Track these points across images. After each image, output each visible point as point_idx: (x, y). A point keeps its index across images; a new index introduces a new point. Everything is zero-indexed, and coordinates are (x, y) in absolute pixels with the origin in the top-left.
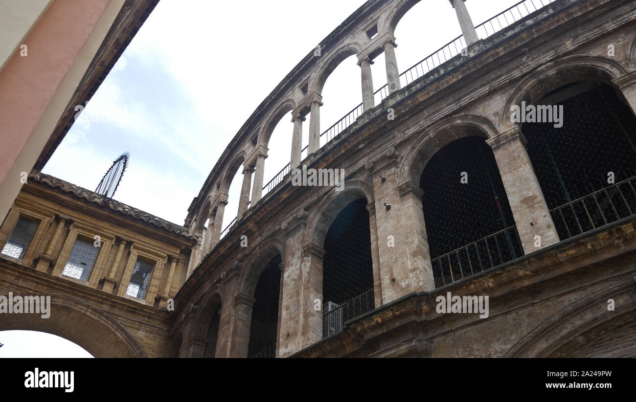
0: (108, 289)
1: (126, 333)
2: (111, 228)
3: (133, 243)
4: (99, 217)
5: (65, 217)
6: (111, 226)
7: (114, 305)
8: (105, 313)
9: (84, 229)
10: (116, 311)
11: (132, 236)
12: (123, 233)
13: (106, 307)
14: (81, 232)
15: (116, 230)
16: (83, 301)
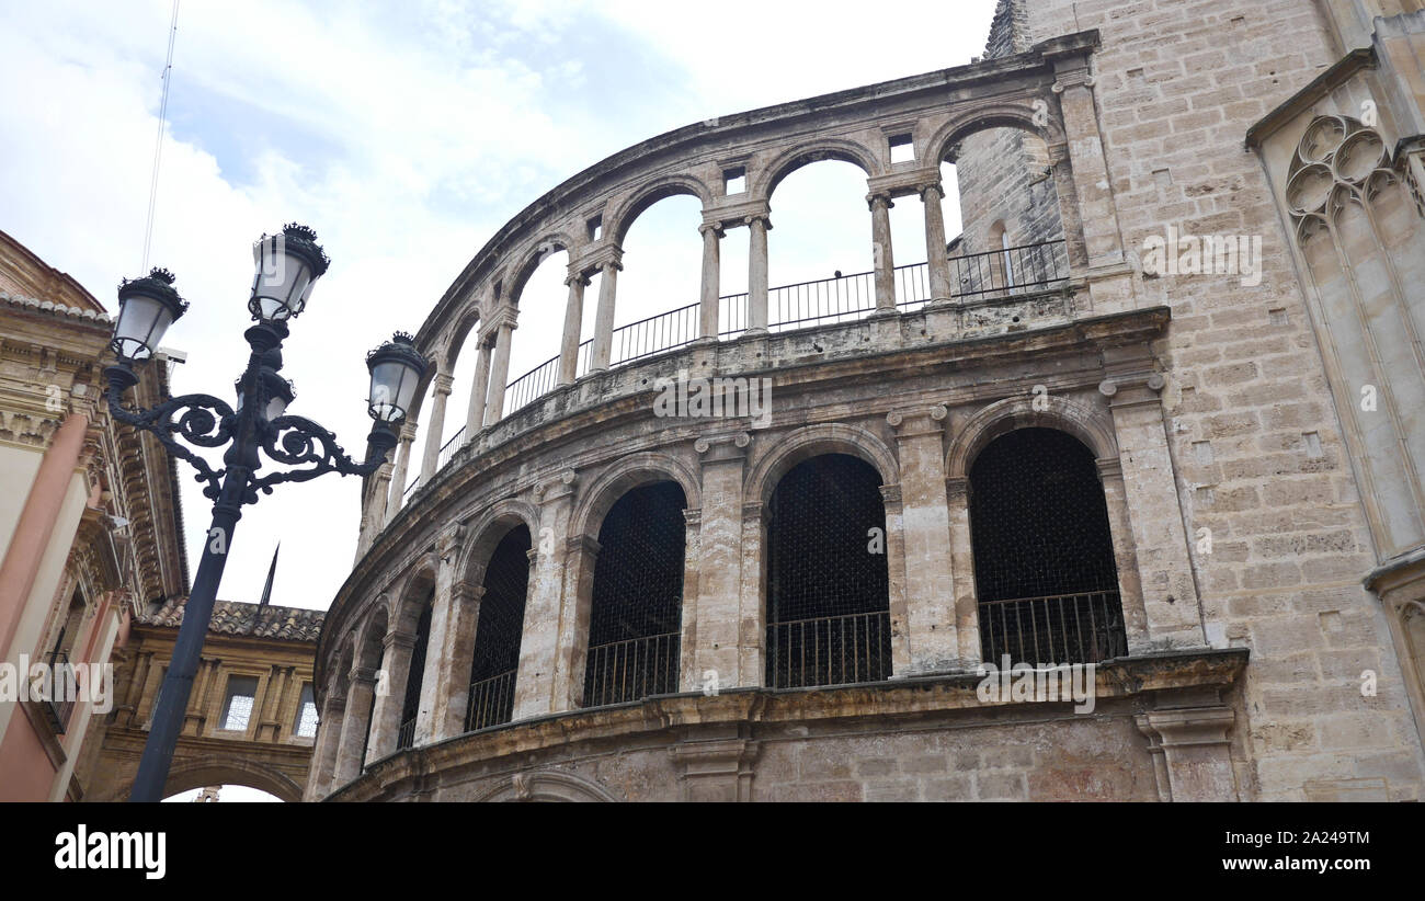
0: (267, 736)
1: (291, 784)
2: (265, 656)
3: (294, 668)
4: (249, 647)
5: (209, 659)
6: (265, 653)
7: (274, 754)
8: (265, 766)
9: (235, 666)
10: (279, 760)
11: (293, 659)
12: (280, 659)
13: (266, 758)
14: (232, 671)
15: (272, 657)
16: (239, 757)
